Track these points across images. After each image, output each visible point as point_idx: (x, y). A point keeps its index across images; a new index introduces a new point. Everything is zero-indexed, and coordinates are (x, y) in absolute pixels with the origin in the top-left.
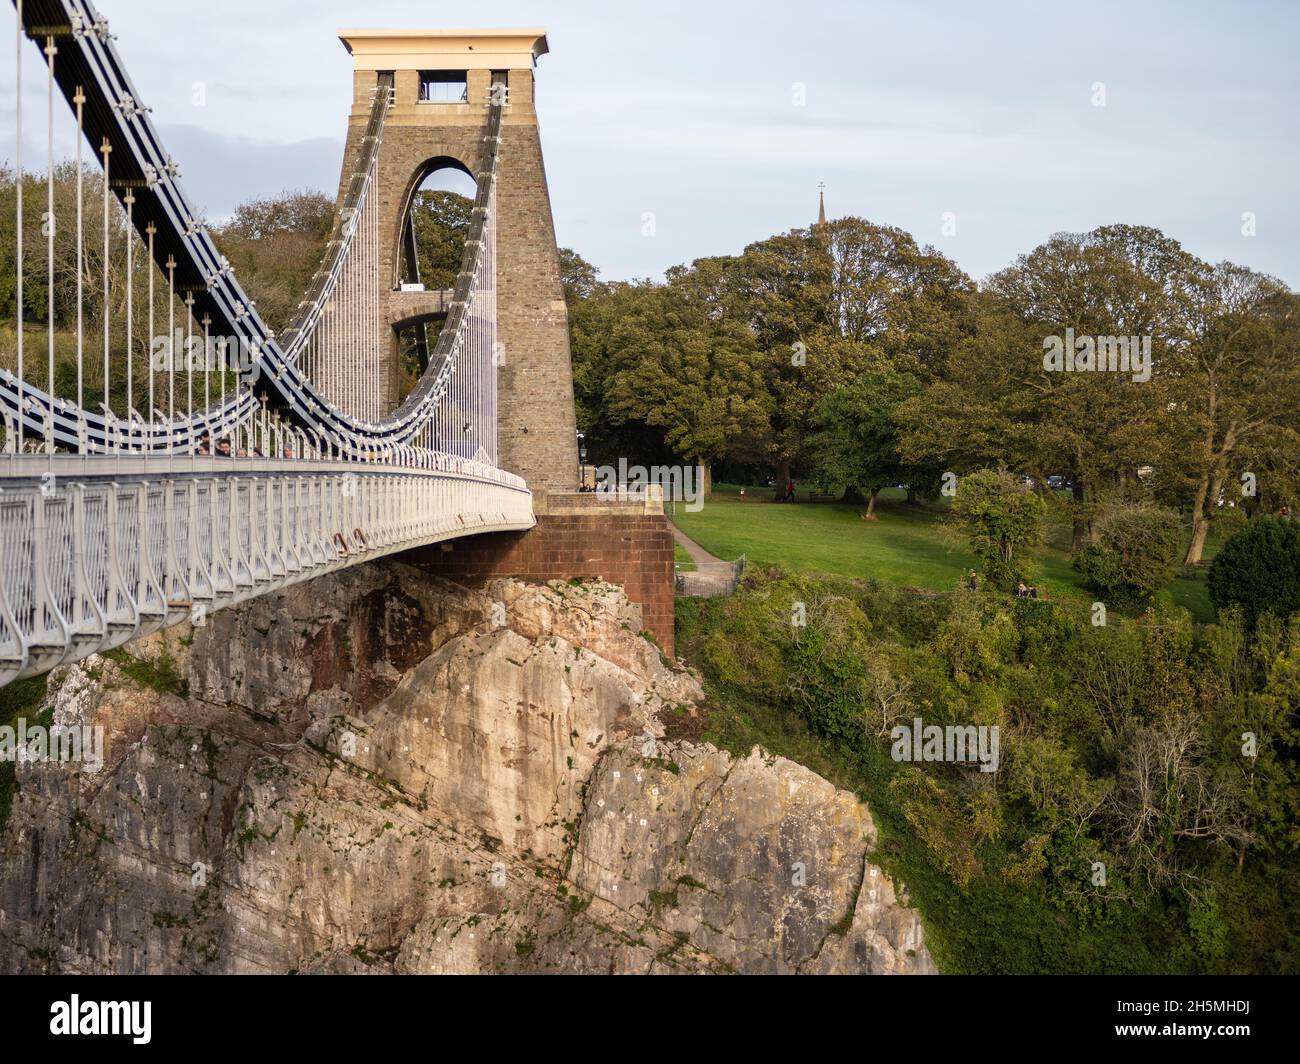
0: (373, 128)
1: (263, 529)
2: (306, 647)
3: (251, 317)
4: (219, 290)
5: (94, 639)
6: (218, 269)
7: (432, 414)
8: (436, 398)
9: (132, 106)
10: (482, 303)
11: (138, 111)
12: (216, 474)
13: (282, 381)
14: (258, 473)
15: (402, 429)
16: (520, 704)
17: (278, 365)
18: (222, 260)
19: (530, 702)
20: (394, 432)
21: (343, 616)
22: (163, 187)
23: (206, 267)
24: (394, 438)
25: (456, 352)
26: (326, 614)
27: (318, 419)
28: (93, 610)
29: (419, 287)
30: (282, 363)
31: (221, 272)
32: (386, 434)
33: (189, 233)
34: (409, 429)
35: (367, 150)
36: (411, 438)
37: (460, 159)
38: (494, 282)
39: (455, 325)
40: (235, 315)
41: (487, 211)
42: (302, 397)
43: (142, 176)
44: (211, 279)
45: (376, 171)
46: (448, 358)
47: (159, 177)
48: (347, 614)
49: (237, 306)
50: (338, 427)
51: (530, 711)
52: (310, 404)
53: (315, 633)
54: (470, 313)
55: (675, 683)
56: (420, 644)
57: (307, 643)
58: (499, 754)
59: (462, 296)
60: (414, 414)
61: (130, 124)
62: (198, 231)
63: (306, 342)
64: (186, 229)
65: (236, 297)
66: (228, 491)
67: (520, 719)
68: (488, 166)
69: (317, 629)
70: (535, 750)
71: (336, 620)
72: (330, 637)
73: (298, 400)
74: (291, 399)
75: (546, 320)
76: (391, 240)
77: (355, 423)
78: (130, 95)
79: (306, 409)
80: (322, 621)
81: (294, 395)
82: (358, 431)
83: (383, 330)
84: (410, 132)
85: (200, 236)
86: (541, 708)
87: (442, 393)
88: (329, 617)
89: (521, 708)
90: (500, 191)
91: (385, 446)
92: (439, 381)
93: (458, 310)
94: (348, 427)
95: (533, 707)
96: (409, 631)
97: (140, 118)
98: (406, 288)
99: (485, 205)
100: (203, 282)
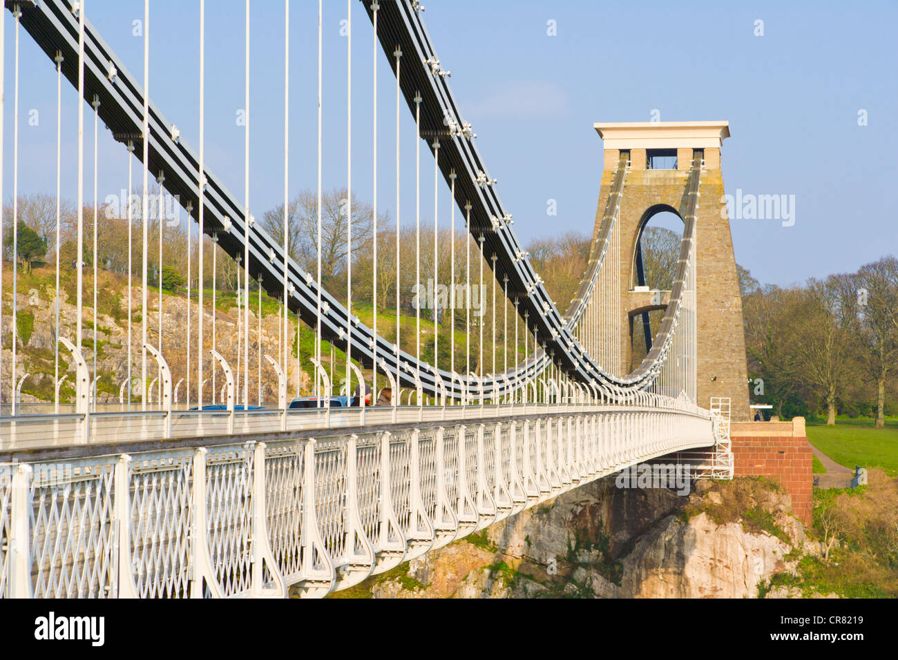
0: (616, 187)
1: (565, 450)
2: (572, 522)
3: (553, 313)
4: (535, 296)
5: (471, 525)
6: (534, 282)
7: (659, 372)
8: (661, 361)
9: (485, 179)
10: (688, 299)
11: (488, 183)
12: (539, 415)
13: (572, 353)
14: (563, 414)
15: (641, 381)
16: (711, 559)
17: (569, 343)
18: (537, 277)
19: (718, 558)
20: (637, 383)
21: (597, 501)
22: (503, 231)
23: (527, 281)
24: (636, 387)
25: (673, 331)
26: (586, 499)
27: (591, 376)
28: (471, 506)
29: (645, 289)
30: (571, 341)
31: (536, 284)
32: (632, 385)
33: (518, 260)
34: (645, 382)
35: (612, 201)
36: (646, 388)
37: (673, 206)
38: (695, 286)
39: (672, 314)
40: (543, 311)
41: (691, 240)
42: (583, 362)
43: (490, 225)
44: (530, 289)
45: (619, 214)
46: (668, 335)
47: (500, 225)
48: (599, 499)
49: (545, 305)
50: (604, 381)
51: (718, 564)
52: (587, 367)
53: (578, 512)
54: (681, 306)
55: (813, 547)
56: (646, 519)
57: (574, 518)
58: (698, 592)
59: (676, 295)
60: (648, 372)
61: (484, 191)
62: (523, 258)
63: (576, 324)
64: (516, 258)
65: (545, 299)
66: (545, 426)
67: (712, 568)
68: (692, 211)
69: (580, 509)
70: (721, 589)
71: (592, 503)
72: (588, 514)
73: (581, 365)
74: (577, 364)
75: (728, 309)
76: (628, 258)
77: (613, 378)
78: (484, 173)
79: (585, 370)
80: (583, 504)
81: (578, 361)
82: (615, 383)
83: (623, 316)
84: (640, 189)
85: (524, 262)
86: (725, 562)
87: (665, 358)
88: (587, 501)
89: (712, 562)
90: (699, 227)
91: (629, 393)
92: (663, 350)
93: (674, 304)
94: (609, 381)
95: (720, 561)
96: (639, 511)
97: (490, 187)
98: (638, 289)
99: (690, 237)
100: (525, 291)
